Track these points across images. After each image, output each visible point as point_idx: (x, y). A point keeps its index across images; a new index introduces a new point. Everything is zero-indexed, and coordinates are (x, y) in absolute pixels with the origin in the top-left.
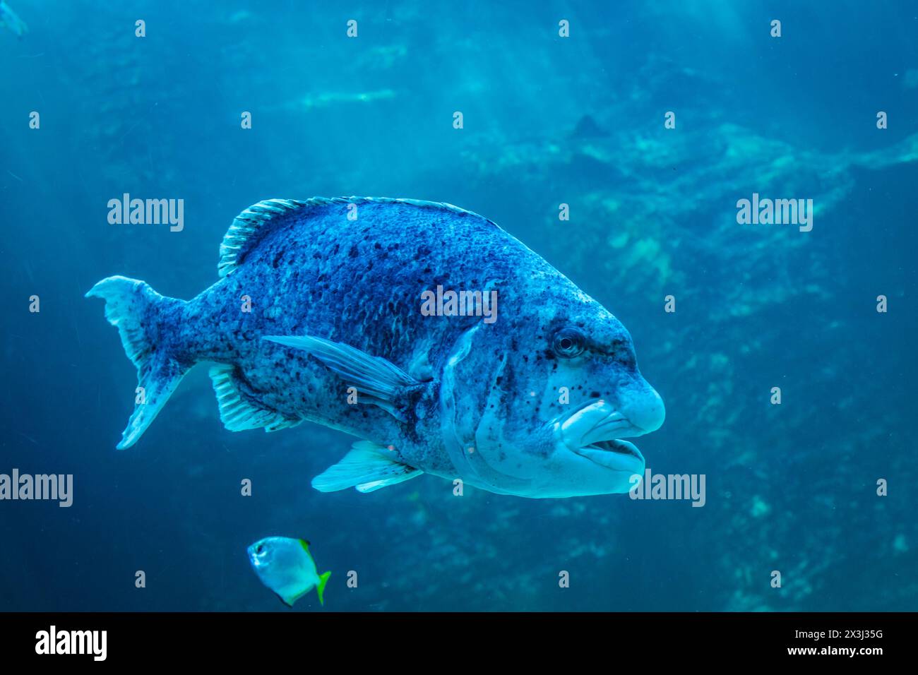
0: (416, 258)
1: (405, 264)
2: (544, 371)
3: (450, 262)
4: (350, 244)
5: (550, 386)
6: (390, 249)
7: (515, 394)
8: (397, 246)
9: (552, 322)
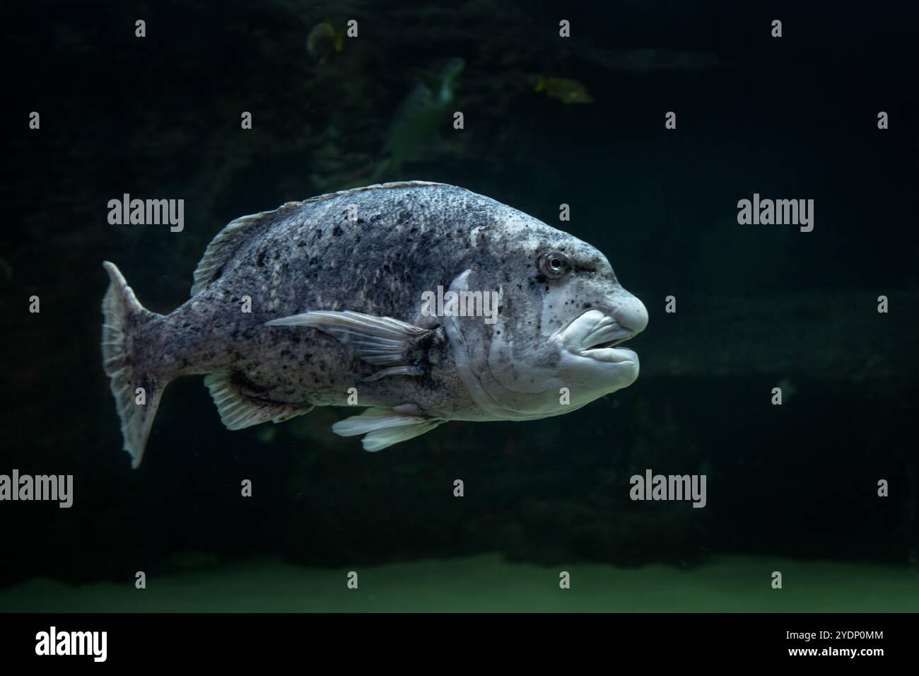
0: (400, 222)
1: (390, 230)
2: (538, 294)
3: (433, 219)
4: (332, 226)
5: (546, 306)
6: (372, 220)
7: (516, 318)
8: (379, 217)
9: (537, 251)
